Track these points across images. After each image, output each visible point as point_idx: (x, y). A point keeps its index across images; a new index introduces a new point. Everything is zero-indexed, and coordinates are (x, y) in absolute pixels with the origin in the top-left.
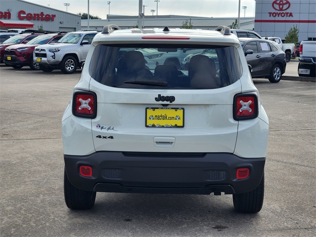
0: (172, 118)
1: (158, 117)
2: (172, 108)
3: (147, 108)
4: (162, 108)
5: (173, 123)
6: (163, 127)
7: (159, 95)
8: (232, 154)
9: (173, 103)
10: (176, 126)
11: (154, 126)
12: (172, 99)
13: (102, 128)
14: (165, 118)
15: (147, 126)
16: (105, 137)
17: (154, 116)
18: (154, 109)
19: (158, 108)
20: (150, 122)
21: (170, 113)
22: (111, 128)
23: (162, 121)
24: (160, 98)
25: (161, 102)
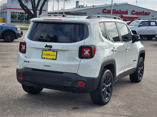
0: (52, 55)
1: (47, 55)
2: (52, 51)
3: (43, 50)
4: (49, 51)
5: (52, 57)
6: (48, 59)
7: (46, 45)
8: (77, 74)
9: (51, 48)
10: (53, 59)
11: (44, 58)
12: (51, 47)
13: (26, 58)
14: (49, 55)
15: (42, 58)
16: (26, 62)
17: (45, 54)
18: (46, 51)
19: (47, 51)
20: (43, 57)
21: (51, 53)
22: (29, 58)
23: (48, 56)
24: (47, 46)
25: (47, 48)
